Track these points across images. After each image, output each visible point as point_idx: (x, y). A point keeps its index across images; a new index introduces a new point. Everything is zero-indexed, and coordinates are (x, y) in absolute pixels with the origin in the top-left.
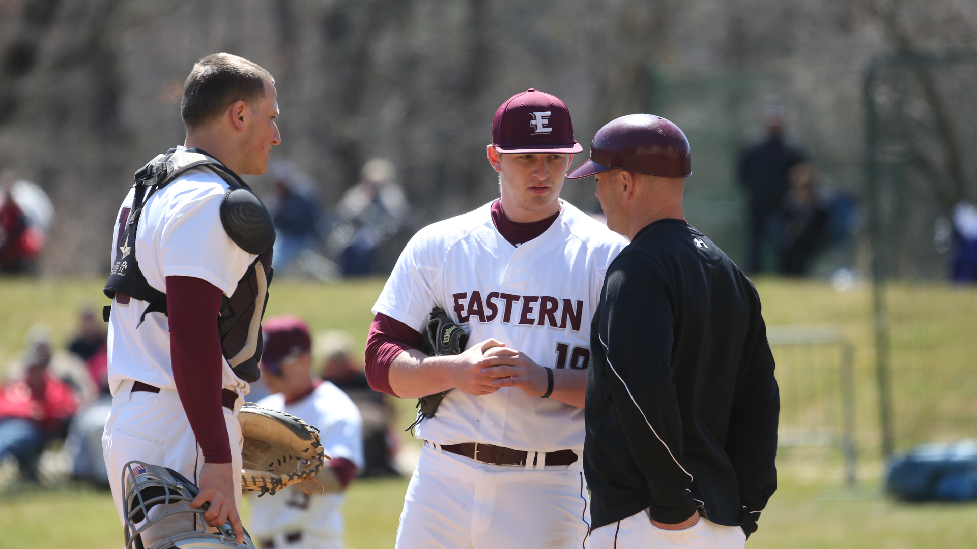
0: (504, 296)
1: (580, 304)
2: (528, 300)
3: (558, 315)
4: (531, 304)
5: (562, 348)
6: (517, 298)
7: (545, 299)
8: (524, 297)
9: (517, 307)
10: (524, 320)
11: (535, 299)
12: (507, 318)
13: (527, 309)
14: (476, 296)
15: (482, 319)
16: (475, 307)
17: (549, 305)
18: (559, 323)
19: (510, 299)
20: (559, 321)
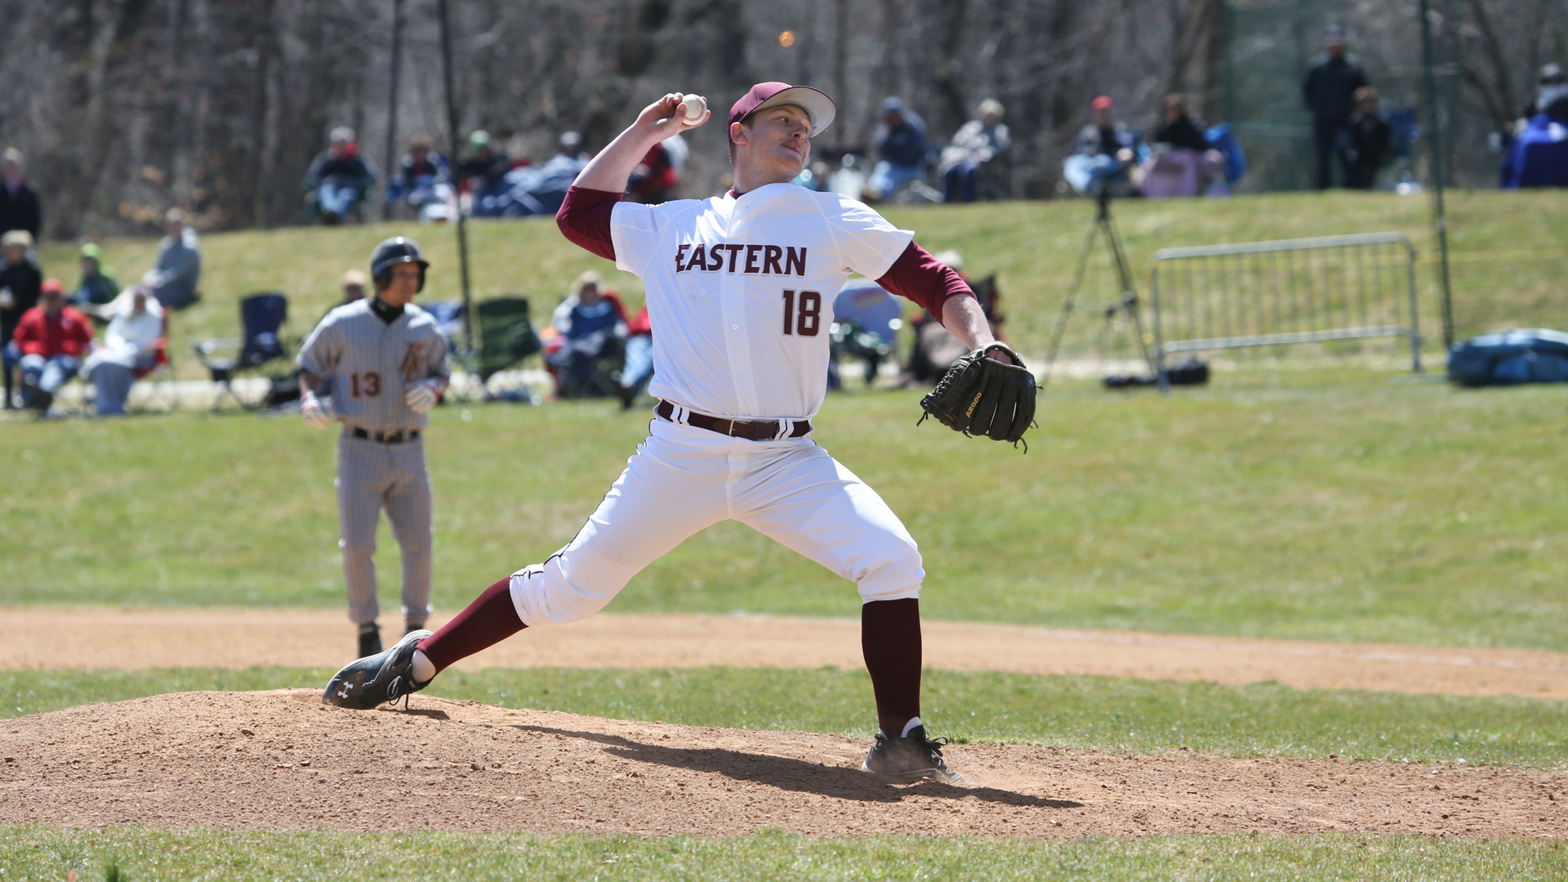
0: (729, 247)
1: (804, 251)
2: (752, 248)
3: (782, 262)
4: (755, 253)
5: (789, 295)
6: (741, 247)
7: (769, 248)
8: (748, 246)
9: (742, 256)
10: (750, 269)
11: (759, 248)
12: (732, 269)
13: (751, 258)
14: (700, 250)
15: (703, 268)
16: (698, 258)
17: (773, 254)
18: (784, 270)
19: (735, 249)
20: (783, 268)
